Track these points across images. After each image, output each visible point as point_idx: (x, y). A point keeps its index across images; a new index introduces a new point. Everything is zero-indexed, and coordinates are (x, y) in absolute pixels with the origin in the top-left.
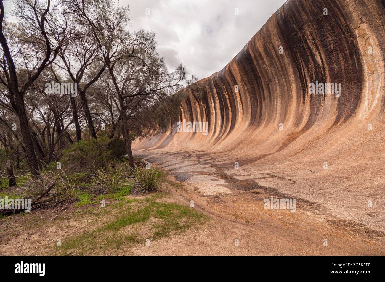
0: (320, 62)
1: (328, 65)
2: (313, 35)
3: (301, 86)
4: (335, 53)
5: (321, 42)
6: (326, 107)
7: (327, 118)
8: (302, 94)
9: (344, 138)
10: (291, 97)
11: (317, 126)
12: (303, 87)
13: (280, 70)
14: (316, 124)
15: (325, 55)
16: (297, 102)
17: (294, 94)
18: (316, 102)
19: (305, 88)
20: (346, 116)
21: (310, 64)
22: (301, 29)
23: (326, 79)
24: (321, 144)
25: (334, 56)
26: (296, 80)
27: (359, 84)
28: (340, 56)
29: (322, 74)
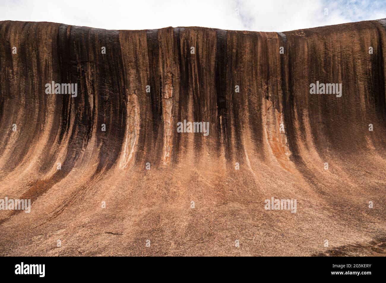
0: (92, 106)
1: (99, 112)
2: (94, 77)
3: (61, 121)
4: (108, 105)
5: (99, 88)
6: (88, 153)
7: (87, 164)
8: (59, 130)
9: (114, 187)
10: (42, 131)
11: (75, 173)
12: (63, 123)
13: (36, 89)
14: (73, 170)
15: (99, 102)
16: (49, 139)
17: (47, 128)
18: (77, 145)
19: (66, 125)
20: (108, 165)
21: (81, 103)
22: (84, 63)
23: (93, 124)
24: (90, 195)
25: (106, 107)
26: (56, 112)
27: (121, 138)
28: (111, 109)
29: (90, 118)
